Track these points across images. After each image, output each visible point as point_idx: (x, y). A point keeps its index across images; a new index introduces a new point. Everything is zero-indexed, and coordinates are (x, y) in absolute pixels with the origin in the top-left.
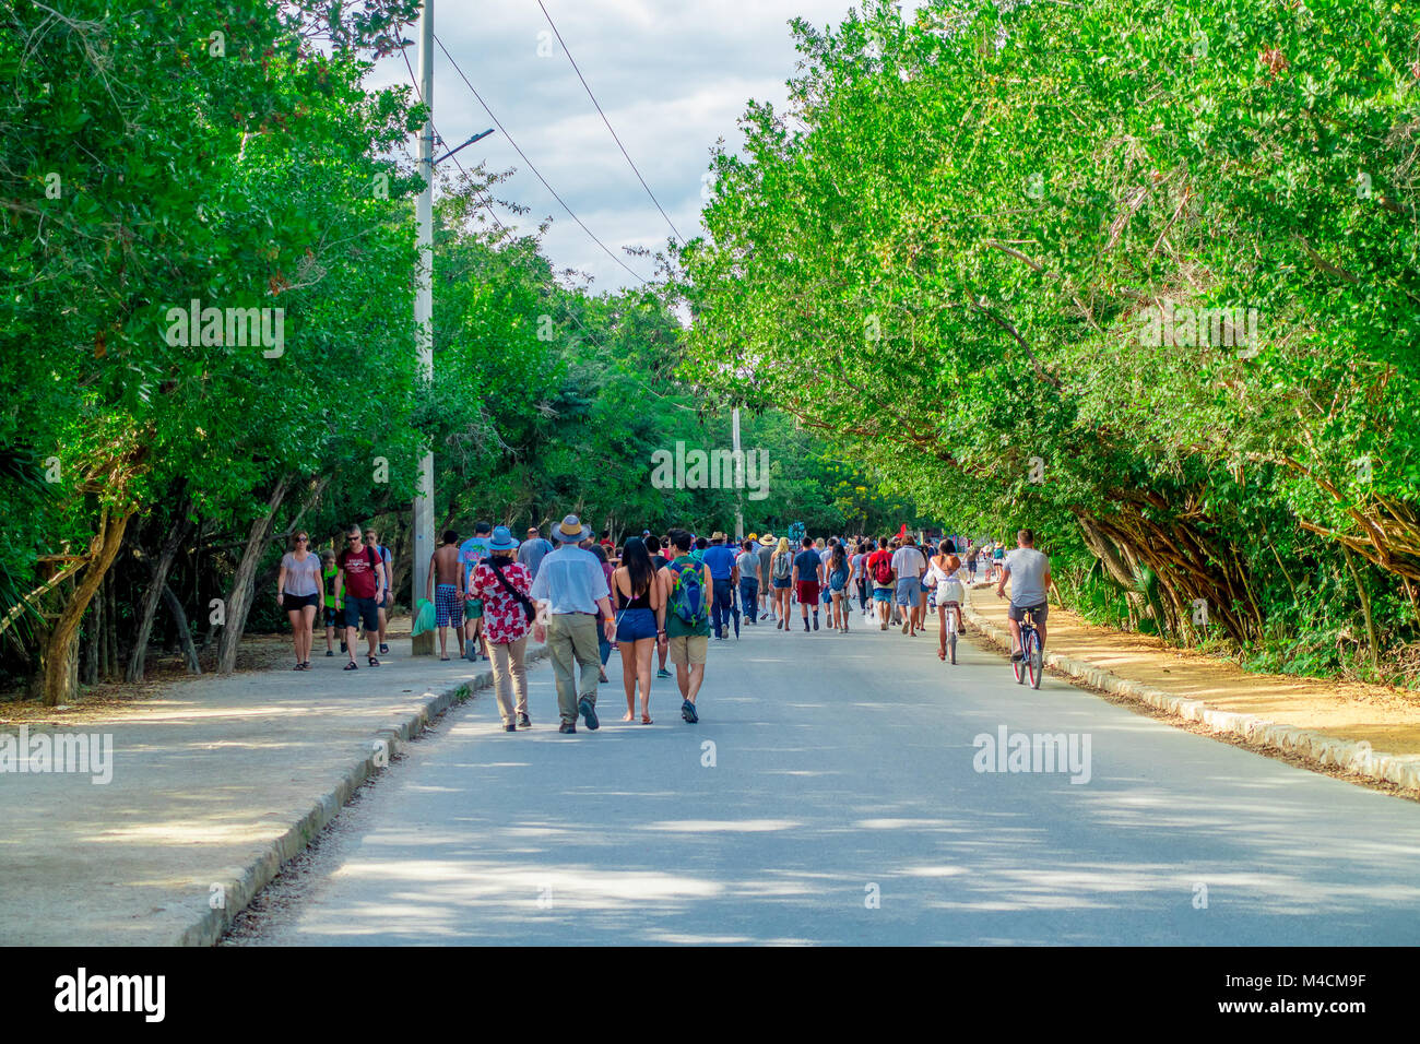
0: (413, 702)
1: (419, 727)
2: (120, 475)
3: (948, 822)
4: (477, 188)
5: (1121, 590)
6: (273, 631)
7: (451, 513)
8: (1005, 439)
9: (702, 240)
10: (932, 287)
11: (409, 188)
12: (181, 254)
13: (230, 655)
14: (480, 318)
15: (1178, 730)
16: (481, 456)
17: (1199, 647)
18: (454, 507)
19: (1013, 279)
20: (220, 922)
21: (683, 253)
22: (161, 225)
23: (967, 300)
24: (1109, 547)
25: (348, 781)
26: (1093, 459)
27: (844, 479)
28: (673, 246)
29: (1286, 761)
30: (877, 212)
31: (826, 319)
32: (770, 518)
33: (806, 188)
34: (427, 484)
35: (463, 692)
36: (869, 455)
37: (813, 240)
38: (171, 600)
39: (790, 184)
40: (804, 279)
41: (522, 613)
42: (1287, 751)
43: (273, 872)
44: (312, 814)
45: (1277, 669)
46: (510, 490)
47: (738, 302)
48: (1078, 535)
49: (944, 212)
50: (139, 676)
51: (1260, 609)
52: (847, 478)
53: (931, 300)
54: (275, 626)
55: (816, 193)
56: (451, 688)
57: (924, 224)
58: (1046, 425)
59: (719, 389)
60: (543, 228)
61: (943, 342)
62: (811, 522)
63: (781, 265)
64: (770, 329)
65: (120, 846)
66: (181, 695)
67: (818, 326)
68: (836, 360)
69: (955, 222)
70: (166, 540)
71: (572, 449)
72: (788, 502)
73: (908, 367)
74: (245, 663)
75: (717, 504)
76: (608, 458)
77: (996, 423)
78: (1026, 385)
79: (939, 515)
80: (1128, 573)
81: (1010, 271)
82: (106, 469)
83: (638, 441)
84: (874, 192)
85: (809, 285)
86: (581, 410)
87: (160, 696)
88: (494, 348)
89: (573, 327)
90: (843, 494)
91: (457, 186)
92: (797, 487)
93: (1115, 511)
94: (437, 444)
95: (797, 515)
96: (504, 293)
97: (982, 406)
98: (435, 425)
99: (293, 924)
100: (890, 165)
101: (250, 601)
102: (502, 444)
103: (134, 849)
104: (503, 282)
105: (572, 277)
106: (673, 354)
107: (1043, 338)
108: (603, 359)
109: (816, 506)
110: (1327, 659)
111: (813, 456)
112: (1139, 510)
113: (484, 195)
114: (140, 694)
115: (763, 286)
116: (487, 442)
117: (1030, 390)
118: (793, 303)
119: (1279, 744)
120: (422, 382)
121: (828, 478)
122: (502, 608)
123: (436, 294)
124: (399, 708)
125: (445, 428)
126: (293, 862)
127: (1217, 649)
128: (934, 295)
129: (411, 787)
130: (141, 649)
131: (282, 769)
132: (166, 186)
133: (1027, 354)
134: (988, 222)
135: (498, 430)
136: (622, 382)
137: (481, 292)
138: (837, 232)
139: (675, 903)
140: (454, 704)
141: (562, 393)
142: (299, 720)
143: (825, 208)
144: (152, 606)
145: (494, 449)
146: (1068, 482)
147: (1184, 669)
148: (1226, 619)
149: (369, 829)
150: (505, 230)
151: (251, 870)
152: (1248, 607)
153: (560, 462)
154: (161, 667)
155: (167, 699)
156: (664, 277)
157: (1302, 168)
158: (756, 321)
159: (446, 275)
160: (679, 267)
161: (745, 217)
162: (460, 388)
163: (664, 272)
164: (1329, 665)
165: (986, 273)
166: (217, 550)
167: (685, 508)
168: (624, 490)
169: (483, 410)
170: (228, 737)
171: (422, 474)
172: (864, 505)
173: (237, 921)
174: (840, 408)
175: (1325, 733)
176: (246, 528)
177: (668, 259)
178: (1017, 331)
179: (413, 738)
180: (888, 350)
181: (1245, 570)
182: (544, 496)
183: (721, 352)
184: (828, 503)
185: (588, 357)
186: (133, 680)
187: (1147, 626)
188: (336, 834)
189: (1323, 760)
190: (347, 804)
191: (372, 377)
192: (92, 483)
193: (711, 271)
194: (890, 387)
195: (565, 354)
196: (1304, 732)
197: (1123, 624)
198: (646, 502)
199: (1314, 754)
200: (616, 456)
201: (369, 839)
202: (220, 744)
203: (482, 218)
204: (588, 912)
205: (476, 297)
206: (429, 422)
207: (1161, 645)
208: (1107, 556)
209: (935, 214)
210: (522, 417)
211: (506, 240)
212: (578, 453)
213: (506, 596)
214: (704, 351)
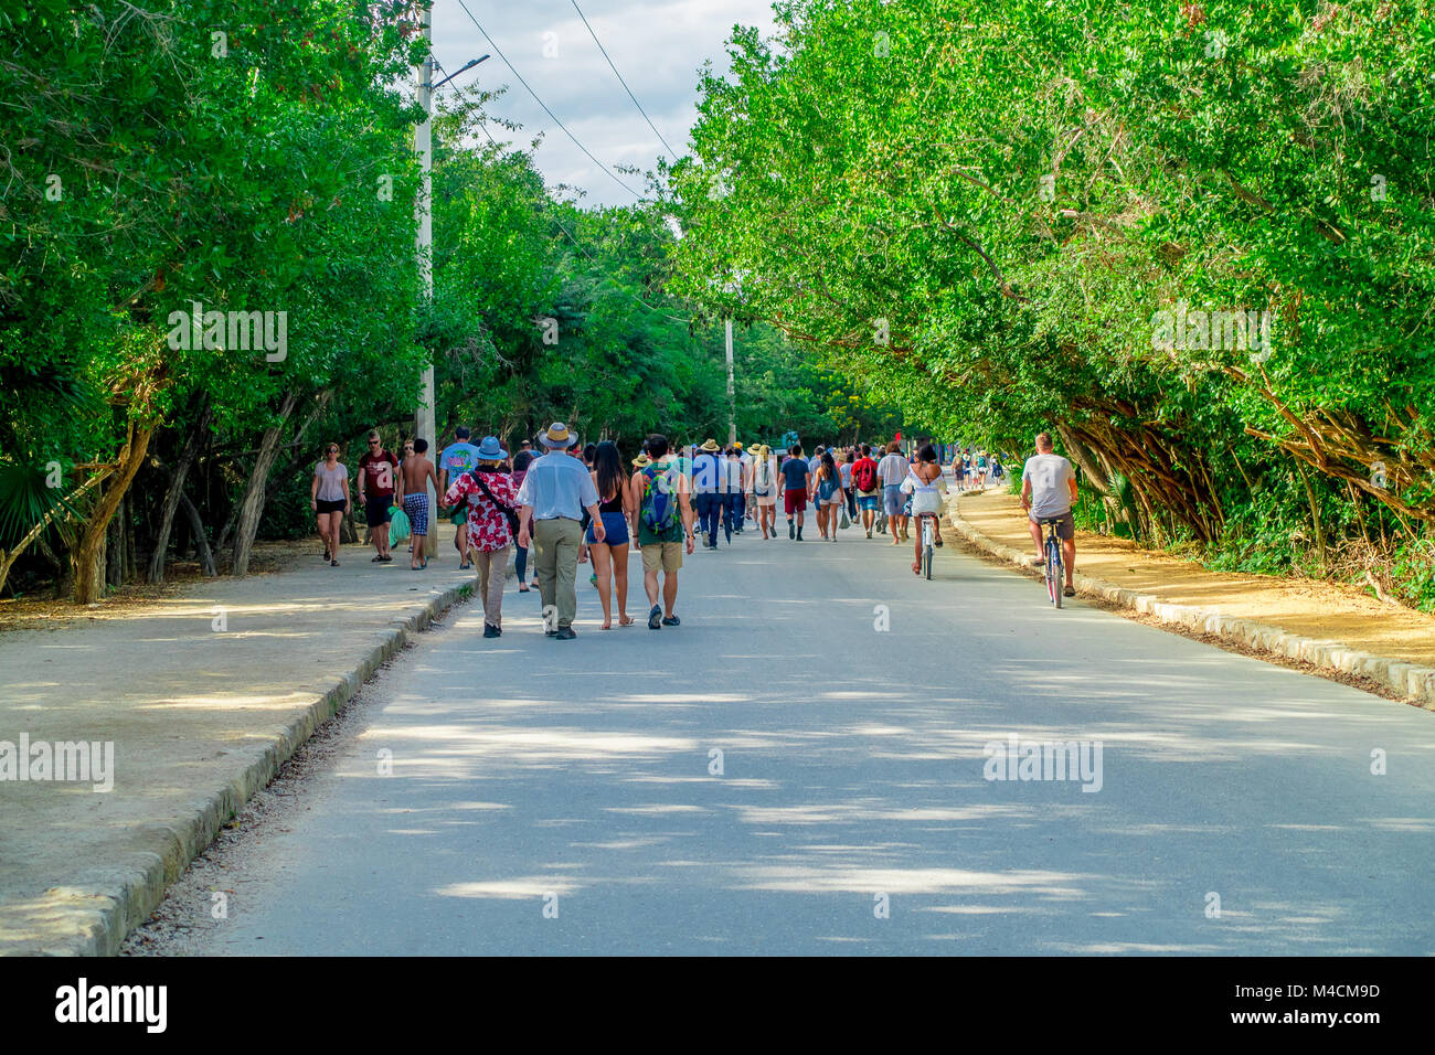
0: (419, 598)
1: (425, 621)
2: (147, 388)
3: (902, 695)
4: (471, 106)
5: (1099, 495)
6: (279, 538)
7: (450, 423)
8: (976, 351)
9: (691, 159)
10: (904, 208)
11: (411, 119)
12: (231, 203)
13: (244, 558)
14: (476, 235)
15: (1128, 621)
16: (481, 369)
17: (1167, 548)
18: (453, 417)
19: (980, 200)
20: (272, 766)
21: (672, 171)
22: (216, 180)
23: (936, 220)
24: (1087, 453)
25: (368, 663)
26: (1058, 370)
27: (837, 388)
28: (662, 165)
29: (1221, 647)
30: (855, 135)
31: (808, 237)
32: (763, 427)
33: (788, 111)
34: (428, 396)
35: (465, 590)
36: (854, 366)
37: (796, 161)
38: (188, 508)
39: (773, 107)
40: (787, 198)
41: (505, 522)
42: (1224, 638)
43: (310, 732)
44: (339, 687)
45: (1235, 567)
46: (507, 402)
47: (725, 219)
48: (1059, 442)
49: (908, 142)
50: (159, 578)
51: (1223, 512)
52: (840, 388)
53: (903, 221)
54: (281, 533)
55: (798, 116)
56: (454, 587)
57: (889, 153)
58: (1013, 337)
59: (708, 302)
60: (535, 144)
61: (915, 260)
62: (805, 431)
63: (764, 186)
64: (754, 248)
65: (178, 711)
66: (202, 595)
67: (800, 243)
68: (818, 276)
69: (918, 151)
70: (183, 449)
71: (566, 361)
72: (782, 411)
73: (886, 282)
74: (257, 565)
75: (712, 415)
76: (602, 369)
77: (966, 336)
78: (993, 300)
79: (926, 424)
80: (1104, 478)
81: (977, 194)
82: (132, 383)
83: (632, 353)
84: (853, 114)
85: (794, 203)
86: (575, 323)
87: (183, 596)
88: (491, 264)
89: (567, 242)
90: (837, 403)
91: (452, 105)
92: (790, 396)
93: (1085, 418)
94: (438, 356)
95: (790, 424)
96: (500, 211)
97: (956, 321)
98: (438, 340)
99: (330, 771)
100: (869, 89)
101: (262, 507)
102: (500, 357)
103: (189, 713)
104: (498, 199)
105: (564, 192)
106: (663, 269)
107: (1009, 256)
108: (595, 274)
109: (810, 415)
110: (1279, 557)
111: (806, 365)
112: (1108, 417)
113: (477, 113)
114: (162, 594)
115: (749, 204)
116: (485, 355)
117: (997, 305)
118: (776, 222)
119: (1218, 631)
120: (423, 298)
121: (822, 388)
122: (485, 516)
123: (435, 212)
124: (407, 604)
125: (445, 342)
126: (325, 726)
127: (1185, 550)
128: (906, 215)
129: (421, 669)
130: (161, 552)
131: (307, 653)
132: (220, 146)
133: (994, 272)
134: (949, 151)
135: (495, 343)
136: (614, 297)
137: (477, 210)
138: (818, 151)
139: (655, 754)
140: (458, 601)
141: (556, 307)
142: (315, 614)
143: (806, 130)
144: (171, 511)
145: (492, 361)
146: (1033, 391)
147: (1149, 568)
148: (1193, 522)
149: (388, 702)
150: (499, 147)
151: (293, 728)
152: (1213, 509)
153: (554, 374)
154: (177, 571)
155: (188, 597)
156: (653, 195)
157: (1218, 111)
158: (741, 238)
159: (443, 194)
160: (667, 187)
161: (730, 139)
162: (459, 304)
163: (655, 190)
164: (1281, 563)
165: (956, 193)
166: (224, 460)
167: (679, 417)
168: (618, 400)
169: (481, 325)
170: (253, 628)
171: (424, 386)
172: (856, 414)
173: (283, 767)
174: (822, 322)
175: (1259, 621)
176: (258, 439)
177: (657, 177)
178: (984, 250)
179: (421, 630)
180: (868, 266)
181: (1209, 473)
182: (539, 407)
183: (709, 268)
184: (821, 413)
185: (581, 272)
186: (153, 581)
187: (1121, 529)
188: (359, 706)
189: (1255, 646)
190: (367, 682)
191: (379, 297)
192: (119, 396)
193: (699, 191)
194: (870, 302)
195: (558, 270)
196: (1240, 620)
197: (1101, 528)
198: (639, 412)
199: (1247, 640)
200: (609, 367)
201: (389, 709)
202: (247, 634)
203: (475, 136)
204: (581, 761)
205: (472, 214)
206: (431, 337)
207: (1133, 547)
208: (1084, 462)
209: (899, 143)
210: (517, 331)
211: (499, 157)
212: (573, 365)
213: (489, 505)
214: (694, 266)
